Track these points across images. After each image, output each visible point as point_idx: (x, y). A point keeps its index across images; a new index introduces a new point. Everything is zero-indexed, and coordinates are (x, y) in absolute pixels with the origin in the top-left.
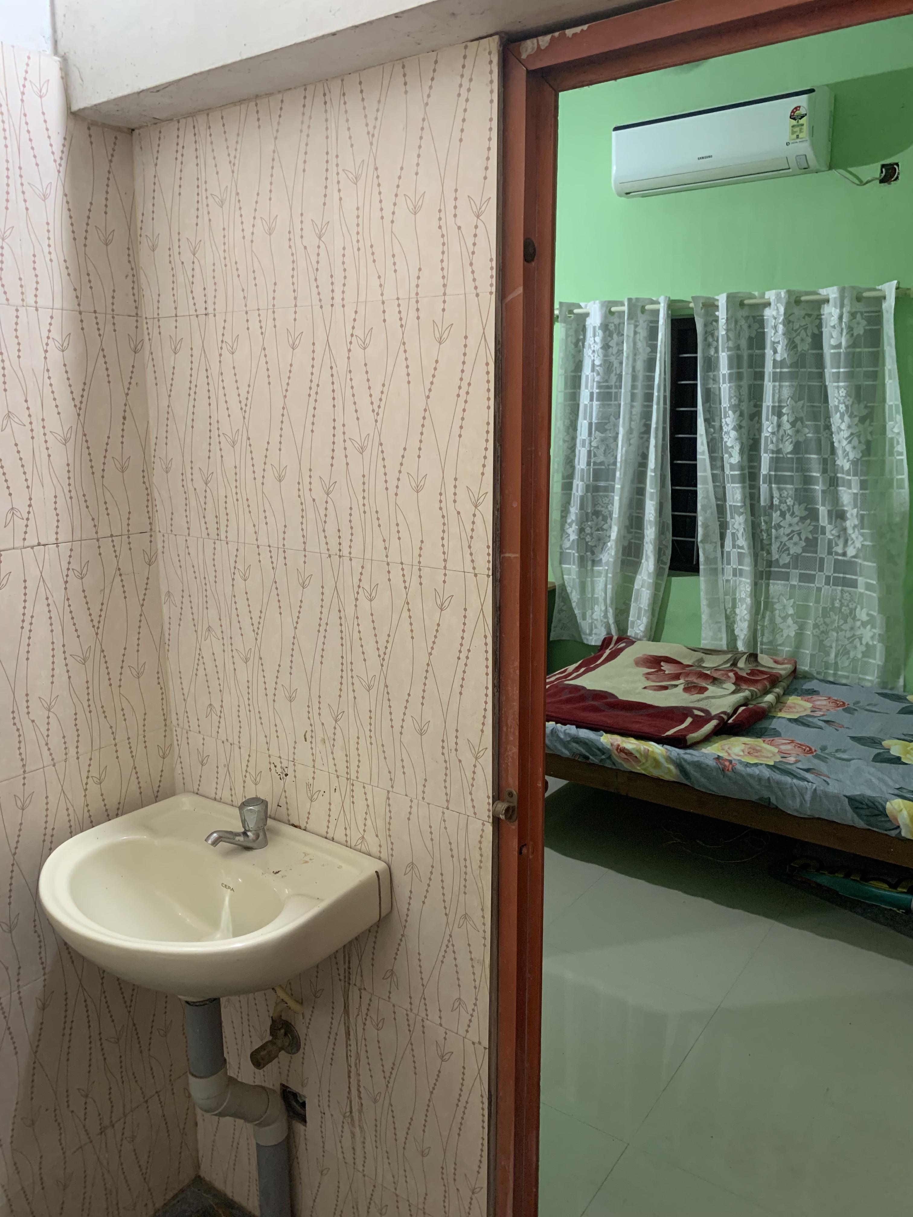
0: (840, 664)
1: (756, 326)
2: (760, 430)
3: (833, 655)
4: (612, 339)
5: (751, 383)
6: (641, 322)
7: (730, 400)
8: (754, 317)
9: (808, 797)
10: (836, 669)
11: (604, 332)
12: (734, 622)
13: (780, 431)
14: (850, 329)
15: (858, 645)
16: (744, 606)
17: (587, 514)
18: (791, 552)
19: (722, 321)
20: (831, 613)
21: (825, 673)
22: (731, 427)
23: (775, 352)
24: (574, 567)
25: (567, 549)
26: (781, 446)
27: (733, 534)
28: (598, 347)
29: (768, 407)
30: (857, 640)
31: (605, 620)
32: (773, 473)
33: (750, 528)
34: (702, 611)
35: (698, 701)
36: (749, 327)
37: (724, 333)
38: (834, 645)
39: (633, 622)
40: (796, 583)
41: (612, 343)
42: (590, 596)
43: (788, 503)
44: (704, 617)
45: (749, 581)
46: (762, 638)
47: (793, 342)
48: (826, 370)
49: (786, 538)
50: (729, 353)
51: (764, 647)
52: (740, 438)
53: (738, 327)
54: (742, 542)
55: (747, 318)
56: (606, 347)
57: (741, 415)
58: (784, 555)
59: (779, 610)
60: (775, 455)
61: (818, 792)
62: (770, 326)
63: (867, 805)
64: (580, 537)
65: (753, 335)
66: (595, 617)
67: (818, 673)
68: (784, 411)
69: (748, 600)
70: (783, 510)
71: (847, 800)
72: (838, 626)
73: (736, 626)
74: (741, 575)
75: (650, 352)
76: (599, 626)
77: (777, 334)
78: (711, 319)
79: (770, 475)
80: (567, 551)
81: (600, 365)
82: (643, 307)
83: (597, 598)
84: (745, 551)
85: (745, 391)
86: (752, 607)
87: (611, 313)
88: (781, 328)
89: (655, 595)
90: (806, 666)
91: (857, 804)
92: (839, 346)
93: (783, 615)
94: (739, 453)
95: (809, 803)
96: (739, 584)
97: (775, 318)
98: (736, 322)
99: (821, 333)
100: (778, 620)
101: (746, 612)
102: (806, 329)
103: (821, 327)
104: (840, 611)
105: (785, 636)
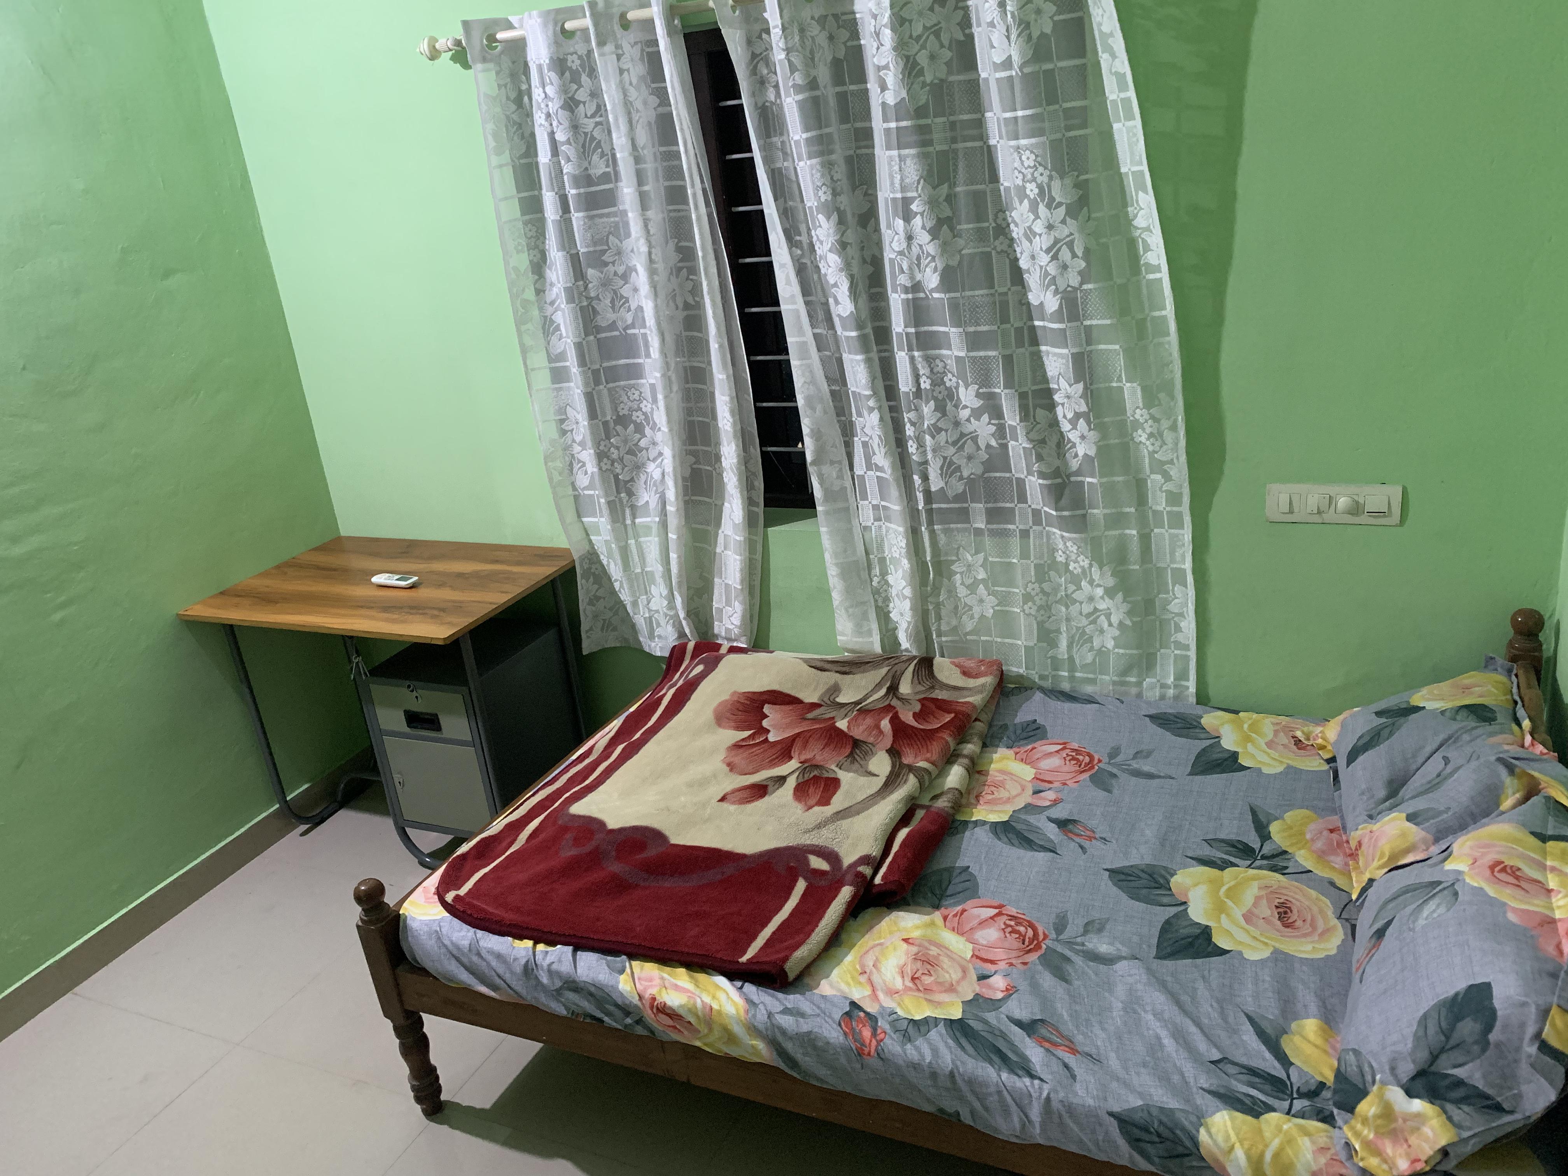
0: (1077, 661)
1: (844, 34)
2: (879, 244)
3: (1063, 643)
4: (580, 86)
5: (851, 152)
6: (626, 47)
7: (816, 195)
8: (836, 16)
9: (1035, 1113)
10: (1072, 669)
11: (561, 74)
12: (887, 600)
13: (913, 248)
14: (1024, 25)
15: (1105, 625)
16: (900, 572)
17: (605, 424)
18: (966, 474)
19: (776, 32)
20: (1052, 573)
21: (1054, 676)
22: (827, 246)
23: (883, 88)
24: (603, 520)
25: (585, 488)
26: (919, 277)
27: (865, 445)
28: (554, 106)
29: (886, 199)
30: (1103, 618)
31: (672, 613)
32: (912, 330)
33: (891, 432)
34: (831, 585)
35: (819, 826)
36: (831, 38)
37: (782, 56)
38: (1064, 628)
39: (720, 611)
40: (982, 526)
41: (582, 95)
42: (639, 570)
43: (948, 384)
44: (837, 597)
45: (901, 529)
46: (939, 626)
47: (915, 64)
48: (988, 115)
49: (952, 450)
50: (800, 97)
51: (944, 639)
52: (847, 266)
53: (808, 43)
54: (881, 459)
55: (822, 21)
56: (570, 105)
57: (841, 222)
58: (953, 481)
59: (961, 573)
60: (910, 296)
61: (1055, 1104)
62: (867, 34)
63: (1159, 1135)
64: (600, 469)
65: (841, 55)
66: (653, 606)
67: (1042, 677)
68: (914, 207)
69: (905, 564)
70: (940, 397)
71: (1115, 1123)
72: (1066, 595)
73: (891, 605)
74: (888, 519)
75: (659, 106)
76: (663, 622)
77: (882, 49)
78: (757, 27)
79: (907, 334)
80: (586, 492)
81: (568, 142)
82: (623, 16)
83: (652, 573)
84: (887, 474)
85: (840, 172)
86: (912, 576)
87: (568, 34)
88: (887, 34)
89: (750, 560)
90: (1020, 667)
91: (1137, 1133)
92: (1007, 64)
93: (969, 581)
94: (850, 297)
95: (1037, 1126)
96: (887, 531)
97: (875, 17)
98: (802, 31)
99: (971, 38)
100: (962, 591)
101: (904, 583)
102: (937, 34)
103: (970, 26)
104: (1067, 569)
105: (976, 616)
